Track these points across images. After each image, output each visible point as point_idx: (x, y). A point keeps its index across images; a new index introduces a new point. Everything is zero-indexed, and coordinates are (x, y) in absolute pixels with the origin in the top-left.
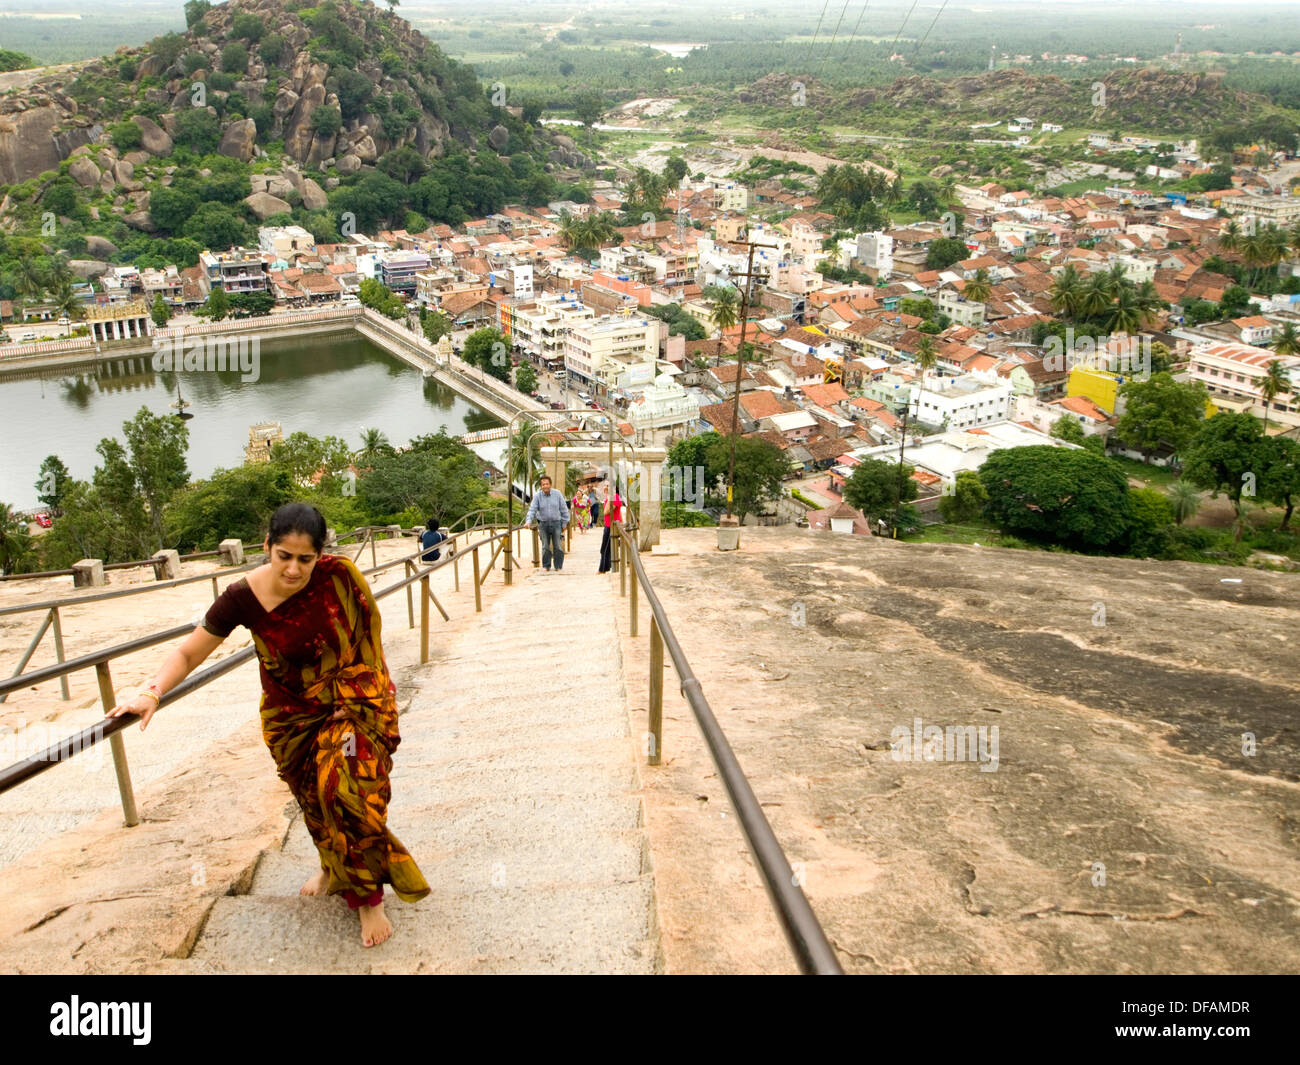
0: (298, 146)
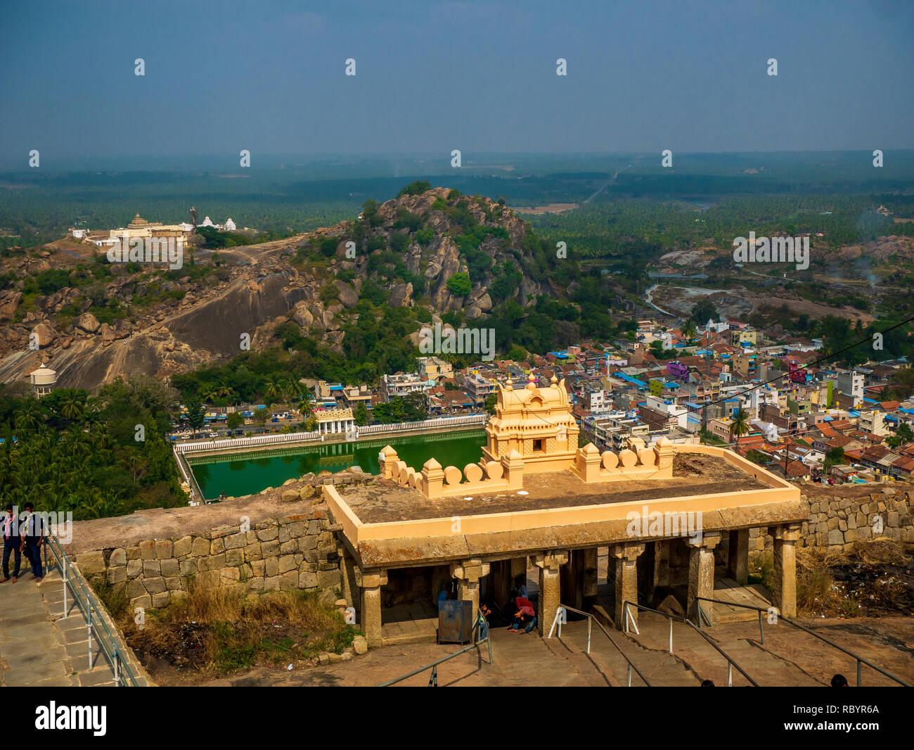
0: (440, 300)
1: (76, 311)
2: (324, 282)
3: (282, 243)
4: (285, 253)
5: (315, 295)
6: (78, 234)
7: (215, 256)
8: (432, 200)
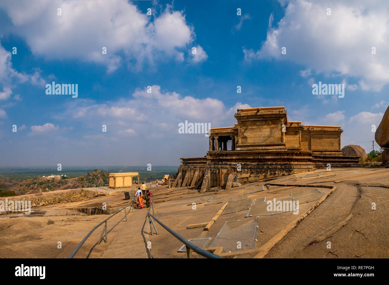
1: (45, 188)
2: (82, 185)
3: (75, 179)
4: (76, 180)
5: (81, 187)
6: (44, 177)
7: (65, 180)
8: (98, 172)
